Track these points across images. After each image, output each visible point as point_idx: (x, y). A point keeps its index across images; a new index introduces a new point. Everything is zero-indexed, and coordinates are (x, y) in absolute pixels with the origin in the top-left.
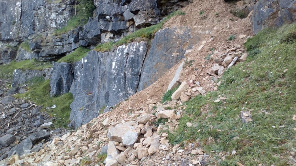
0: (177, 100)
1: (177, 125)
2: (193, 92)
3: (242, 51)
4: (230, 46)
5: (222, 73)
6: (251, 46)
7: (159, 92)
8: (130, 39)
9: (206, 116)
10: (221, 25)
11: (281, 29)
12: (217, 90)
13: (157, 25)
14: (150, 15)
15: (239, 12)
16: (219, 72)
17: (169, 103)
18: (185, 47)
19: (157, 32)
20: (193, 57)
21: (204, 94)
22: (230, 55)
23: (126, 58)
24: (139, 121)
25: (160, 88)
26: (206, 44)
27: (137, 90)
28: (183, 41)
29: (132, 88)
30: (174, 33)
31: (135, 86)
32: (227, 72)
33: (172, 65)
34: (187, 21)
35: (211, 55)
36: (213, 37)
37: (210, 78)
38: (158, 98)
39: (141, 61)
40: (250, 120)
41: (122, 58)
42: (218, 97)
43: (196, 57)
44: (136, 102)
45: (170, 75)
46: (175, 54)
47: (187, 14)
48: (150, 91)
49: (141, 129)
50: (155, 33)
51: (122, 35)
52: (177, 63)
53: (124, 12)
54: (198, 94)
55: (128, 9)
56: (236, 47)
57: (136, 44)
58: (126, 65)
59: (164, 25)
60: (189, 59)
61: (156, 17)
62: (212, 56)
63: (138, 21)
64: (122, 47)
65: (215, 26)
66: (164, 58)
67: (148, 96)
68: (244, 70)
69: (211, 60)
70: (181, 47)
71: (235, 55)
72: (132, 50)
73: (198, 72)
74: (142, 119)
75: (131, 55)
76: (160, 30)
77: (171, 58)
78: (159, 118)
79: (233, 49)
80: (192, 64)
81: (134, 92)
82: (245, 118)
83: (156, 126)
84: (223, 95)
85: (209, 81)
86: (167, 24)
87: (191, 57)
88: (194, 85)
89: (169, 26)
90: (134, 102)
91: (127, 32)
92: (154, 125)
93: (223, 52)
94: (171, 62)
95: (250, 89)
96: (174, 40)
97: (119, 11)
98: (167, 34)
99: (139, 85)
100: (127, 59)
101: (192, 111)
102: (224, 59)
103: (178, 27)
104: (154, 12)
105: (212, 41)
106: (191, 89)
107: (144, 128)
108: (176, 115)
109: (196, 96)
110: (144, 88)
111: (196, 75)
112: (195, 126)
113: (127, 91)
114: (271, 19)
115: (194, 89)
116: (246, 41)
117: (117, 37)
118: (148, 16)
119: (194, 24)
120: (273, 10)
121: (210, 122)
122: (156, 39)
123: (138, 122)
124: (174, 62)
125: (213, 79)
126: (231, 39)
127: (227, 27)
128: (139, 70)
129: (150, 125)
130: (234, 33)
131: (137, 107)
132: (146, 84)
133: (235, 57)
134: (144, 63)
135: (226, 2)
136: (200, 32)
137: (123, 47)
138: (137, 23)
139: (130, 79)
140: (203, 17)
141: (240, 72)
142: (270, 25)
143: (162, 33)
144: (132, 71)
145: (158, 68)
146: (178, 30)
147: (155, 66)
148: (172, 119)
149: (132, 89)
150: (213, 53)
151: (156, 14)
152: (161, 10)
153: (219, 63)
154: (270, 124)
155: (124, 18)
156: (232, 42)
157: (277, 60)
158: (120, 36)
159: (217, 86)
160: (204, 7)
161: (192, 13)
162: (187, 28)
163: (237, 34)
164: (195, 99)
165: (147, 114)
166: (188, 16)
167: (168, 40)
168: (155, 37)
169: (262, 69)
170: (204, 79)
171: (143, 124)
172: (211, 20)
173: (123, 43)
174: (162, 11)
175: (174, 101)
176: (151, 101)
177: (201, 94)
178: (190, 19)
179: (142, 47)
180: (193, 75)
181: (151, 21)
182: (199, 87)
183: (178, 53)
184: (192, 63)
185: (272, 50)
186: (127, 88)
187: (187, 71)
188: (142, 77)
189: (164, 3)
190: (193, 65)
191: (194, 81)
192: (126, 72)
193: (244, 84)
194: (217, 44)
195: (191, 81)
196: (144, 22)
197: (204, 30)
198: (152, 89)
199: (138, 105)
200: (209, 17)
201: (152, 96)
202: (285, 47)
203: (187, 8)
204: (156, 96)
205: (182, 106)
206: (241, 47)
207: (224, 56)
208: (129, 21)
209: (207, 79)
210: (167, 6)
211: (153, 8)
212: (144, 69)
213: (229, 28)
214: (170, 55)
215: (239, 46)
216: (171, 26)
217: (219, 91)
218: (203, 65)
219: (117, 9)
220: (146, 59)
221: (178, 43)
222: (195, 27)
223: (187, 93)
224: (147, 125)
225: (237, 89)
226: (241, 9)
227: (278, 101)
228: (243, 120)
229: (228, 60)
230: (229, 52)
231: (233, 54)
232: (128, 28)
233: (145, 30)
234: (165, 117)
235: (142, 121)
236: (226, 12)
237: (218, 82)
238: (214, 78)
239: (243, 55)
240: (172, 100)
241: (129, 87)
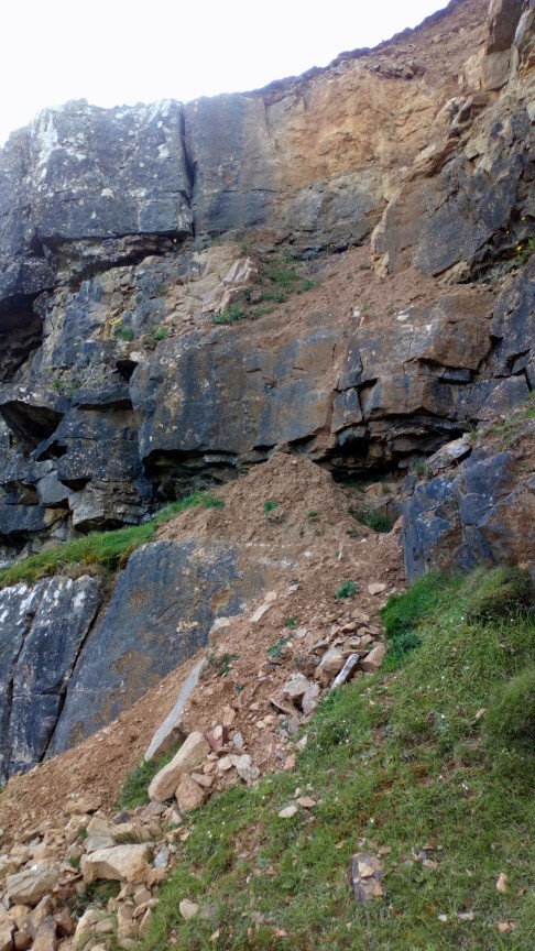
0: (163, 803)
1: (149, 910)
2: (220, 774)
3: (372, 635)
4: (341, 616)
5: (314, 704)
6: (397, 620)
7: (117, 765)
8: (46, 567)
9: (248, 871)
10: (324, 546)
11: (471, 580)
12: (294, 770)
13: (140, 529)
14: (123, 497)
15: (371, 512)
16: (305, 703)
17: (139, 813)
18: (219, 605)
19: (136, 551)
20: (234, 642)
21: (254, 784)
22: (338, 644)
23: (23, 630)
24: (12, 891)
25: (120, 750)
26: (275, 605)
27: (48, 751)
28: (212, 584)
29: (29, 743)
30: (188, 557)
31: (41, 734)
32: (328, 702)
33: (175, 662)
34: (227, 525)
35: (287, 640)
36: (296, 581)
37: (277, 722)
38: (107, 791)
39: (72, 642)
40: (378, 891)
41: (8, 628)
42: (295, 796)
43: (243, 644)
44: (27, 806)
45: (160, 701)
46: (186, 625)
47: (228, 506)
48: (84, 761)
49: (16, 929)
50: (131, 551)
51: (25, 549)
52: (190, 657)
53: (39, 480)
54: (234, 781)
55: (55, 472)
56: (357, 620)
57: (65, 584)
58: (17, 656)
59: (159, 531)
60: (223, 649)
61: (141, 502)
62: (289, 644)
63: (82, 511)
64: (14, 590)
65: (307, 546)
66: (149, 636)
67: (74, 779)
68: (372, 703)
69: (286, 657)
70: (207, 604)
71: (353, 647)
72: (47, 605)
73: (242, 699)
74: (26, 884)
75: (41, 618)
76: (144, 546)
77: (173, 639)
78: (89, 878)
79: (348, 626)
80: (228, 669)
81: (34, 756)
82: (363, 881)
83: (74, 914)
84: (309, 787)
85: (273, 731)
86: (168, 528)
87: (227, 641)
88: (225, 748)
89: (173, 536)
90: (19, 806)
91: (44, 540)
92: (66, 910)
93: (319, 635)
94: (172, 653)
95: (387, 771)
96: (186, 579)
97: (26, 474)
98: (164, 559)
99: (57, 729)
100: (27, 632)
101: (206, 849)
102: (321, 657)
103: (199, 541)
104: (135, 489)
105: (294, 594)
106: (215, 760)
107: (28, 922)
108: (149, 866)
109: (227, 788)
110: (72, 742)
111: (236, 710)
112: (205, 915)
113: (11, 754)
114: (444, 547)
115: (224, 763)
116: (385, 605)
117: (7, 553)
118: (115, 498)
119: (248, 536)
120: (447, 523)
121: (257, 896)
122: (132, 571)
123: (10, 899)
124: (180, 651)
125: (286, 727)
126: (344, 594)
127: (337, 555)
128: (63, 677)
129: (51, 911)
130: (353, 577)
131: (24, 825)
132: (82, 726)
133: (351, 653)
134: (84, 652)
135: (337, 481)
136: (265, 561)
137: (17, 590)
138: (78, 515)
139: (25, 707)
140: (273, 518)
141: (360, 707)
142: (443, 564)
143: (151, 557)
144: (38, 678)
145: (127, 673)
146: (200, 552)
147: (118, 664)
148: (134, 884)
149: (30, 746)
150: (291, 636)
151: (140, 493)
152: (156, 485)
153: (306, 671)
154: (434, 908)
155: (39, 496)
156: (347, 602)
157: (460, 676)
158: (19, 551)
159: (297, 751)
160: (278, 490)
161: (244, 505)
162: (227, 546)
163: (361, 581)
164: (223, 799)
165: (46, 865)
166: (232, 511)
167: (167, 579)
168: (129, 566)
169: (419, 701)
170: (260, 724)
171: (27, 904)
172: (295, 531)
173: (19, 577)
174: (160, 489)
175: (155, 807)
176: (81, 802)
177: (243, 781)
178: (238, 521)
179: (82, 596)
180: (227, 709)
181: (124, 514)
182: (239, 754)
183: (196, 623)
184: (230, 666)
185: (447, 643)
186: (13, 741)
187: (209, 691)
188: (71, 701)
189: (166, 467)
190: (232, 672)
191: (226, 731)
192: (17, 681)
193: (372, 752)
194: (305, 605)
195: (218, 732)
196: (101, 514)
197: (276, 557)
198: (93, 753)
199: (30, 816)
200: (290, 521)
201: (90, 780)
202: (477, 636)
203: (230, 489)
204: (102, 782)
205: (176, 831)
206: (369, 622)
207: (321, 647)
208: (54, 506)
209: (269, 725)
210: (174, 476)
211: (132, 475)
212: (81, 673)
213: (342, 559)
214: (169, 627)
215: (365, 618)
216: (179, 537)
217: (298, 774)
218: (260, 674)
219: (19, 468)
220: (90, 637)
221: (196, 589)
222: (250, 544)
223: (199, 778)
224: (40, 910)
225: (351, 767)
226: (377, 506)
227: (460, 819)
228: (356, 891)
229: (333, 664)
230: (336, 635)
231: (346, 644)
232: (50, 527)
233: (101, 541)
234: (110, 876)
235: (23, 894)
236: (336, 511)
237: (300, 737)
238: (290, 721)
239: (375, 649)
240: (150, 801)
241: (19, 736)
